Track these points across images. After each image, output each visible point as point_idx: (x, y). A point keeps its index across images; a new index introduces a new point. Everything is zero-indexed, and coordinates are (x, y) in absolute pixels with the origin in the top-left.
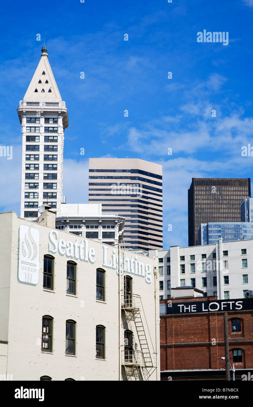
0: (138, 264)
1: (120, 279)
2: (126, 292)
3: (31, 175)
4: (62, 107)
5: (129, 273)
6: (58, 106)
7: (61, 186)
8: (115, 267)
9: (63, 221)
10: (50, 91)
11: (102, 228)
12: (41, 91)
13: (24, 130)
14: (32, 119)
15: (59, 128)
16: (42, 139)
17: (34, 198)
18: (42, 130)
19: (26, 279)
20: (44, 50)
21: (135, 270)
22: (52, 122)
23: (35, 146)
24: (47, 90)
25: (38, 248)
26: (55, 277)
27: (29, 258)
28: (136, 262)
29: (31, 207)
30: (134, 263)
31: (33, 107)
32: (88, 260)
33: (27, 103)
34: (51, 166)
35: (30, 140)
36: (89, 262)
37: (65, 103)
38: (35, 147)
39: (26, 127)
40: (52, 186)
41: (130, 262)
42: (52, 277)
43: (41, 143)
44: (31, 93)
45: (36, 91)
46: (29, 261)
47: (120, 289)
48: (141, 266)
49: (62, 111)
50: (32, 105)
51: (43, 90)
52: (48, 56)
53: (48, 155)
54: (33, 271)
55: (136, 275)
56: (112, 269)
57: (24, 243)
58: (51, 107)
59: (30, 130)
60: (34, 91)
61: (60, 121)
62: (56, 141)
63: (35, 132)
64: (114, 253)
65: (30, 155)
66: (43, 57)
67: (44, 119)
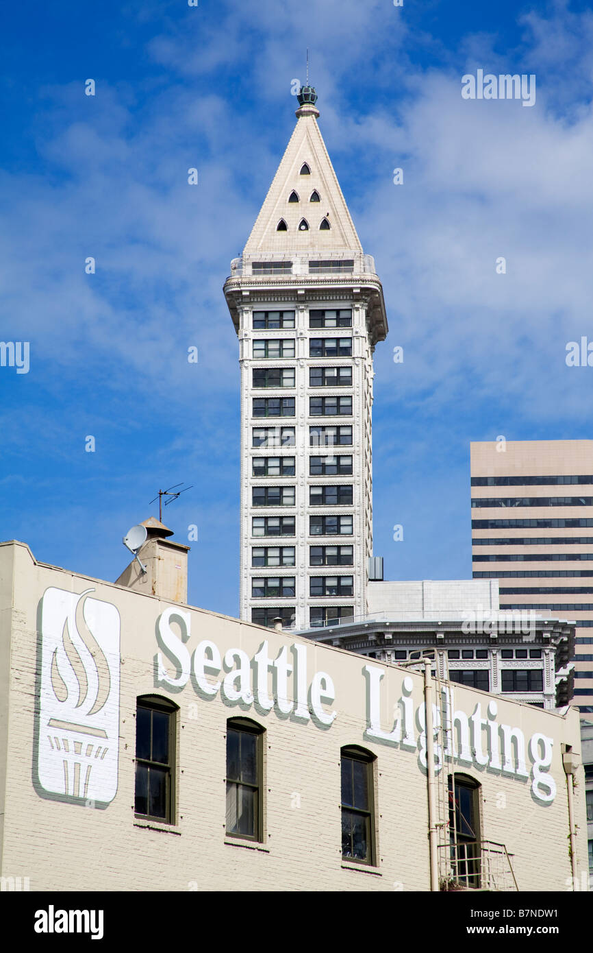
0: (501, 732)
1: (433, 788)
2: (455, 832)
3: (271, 491)
4: (365, 273)
5: (467, 764)
6: (352, 271)
7: (367, 524)
8: (411, 741)
9: (373, 638)
10: (325, 225)
11: (499, 657)
12: (298, 227)
13: (247, 349)
14: (271, 317)
15: (355, 341)
16: (303, 376)
17: (281, 564)
18: (303, 348)
19: (66, 785)
20: (307, 96)
21: (490, 754)
22: (334, 323)
23: (281, 399)
24: (315, 223)
25: (114, 672)
26: (181, 777)
27: (77, 706)
28: (494, 726)
29: (274, 595)
30: (486, 727)
31: (273, 277)
32: (308, 716)
33: (254, 267)
34: (334, 462)
35: (267, 381)
36: (311, 722)
37: (372, 260)
38: (281, 403)
39: (251, 342)
40: (339, 526)
41: (471, 724)
42: (170, 776)
43: (301, 390)
44: (265, 234)
45: (282, 226)
46: (79, 717)
47: (435, 822)
48: (514, 740)
49: (362, 286)
50: (271, 272)
51: (304, 223)
52: (317, 115)
53: (324, 427)
54: (93, 754)
55: (495, 773)
56: (401, 749)
57: (61, 652)
58: (330, 274)
59: (266, 350)
60: (276, 228)
61: (359, 319)
62: (348, 382)
63: (281, 355)
64: (407, 694)
65: (266, 429)
66: (302, 120)
67: (306, 315)
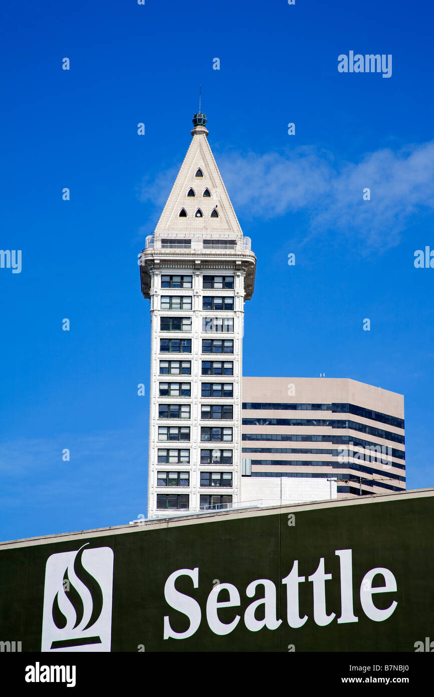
3: (172, 407)
4: (244, 250)
6: (235, 248)
10: (215, 214)
12: (195, 214)
13: (156, 303)
14: (175, 279)
15: (236, 300)
16: (198, 323)
17: (179, 462)
18: (198, 303)
20: (200, 120)
22: (221, 285)
23: (181, 340)
24: (207, 212)
29: (172, 485)
31: (178, 251)
33: (163, 243)
34: (219, 388)
35: (171, 327)
37: (249, 240)
38: (180, 343)
39: (160, 297)
40: (222, 435)
43: (196, 332)
44: (170, 219)
45: (183, 214)
49: (243, 259)
50: (175, 247)
51: (199, 211)
52: (207, 134)
53: (212, 362)
58: (220, 250)
59: (171, 304)
60: (179, 214)
61: (239, 283)
62: (231, 329)
63: (181, 308)
65: (170, 362)
66: (196, 137)
67: (201, 279)
